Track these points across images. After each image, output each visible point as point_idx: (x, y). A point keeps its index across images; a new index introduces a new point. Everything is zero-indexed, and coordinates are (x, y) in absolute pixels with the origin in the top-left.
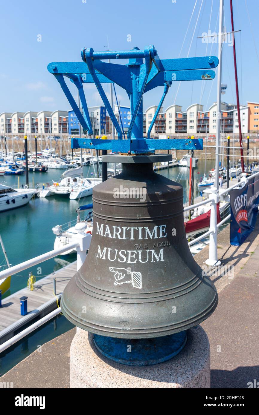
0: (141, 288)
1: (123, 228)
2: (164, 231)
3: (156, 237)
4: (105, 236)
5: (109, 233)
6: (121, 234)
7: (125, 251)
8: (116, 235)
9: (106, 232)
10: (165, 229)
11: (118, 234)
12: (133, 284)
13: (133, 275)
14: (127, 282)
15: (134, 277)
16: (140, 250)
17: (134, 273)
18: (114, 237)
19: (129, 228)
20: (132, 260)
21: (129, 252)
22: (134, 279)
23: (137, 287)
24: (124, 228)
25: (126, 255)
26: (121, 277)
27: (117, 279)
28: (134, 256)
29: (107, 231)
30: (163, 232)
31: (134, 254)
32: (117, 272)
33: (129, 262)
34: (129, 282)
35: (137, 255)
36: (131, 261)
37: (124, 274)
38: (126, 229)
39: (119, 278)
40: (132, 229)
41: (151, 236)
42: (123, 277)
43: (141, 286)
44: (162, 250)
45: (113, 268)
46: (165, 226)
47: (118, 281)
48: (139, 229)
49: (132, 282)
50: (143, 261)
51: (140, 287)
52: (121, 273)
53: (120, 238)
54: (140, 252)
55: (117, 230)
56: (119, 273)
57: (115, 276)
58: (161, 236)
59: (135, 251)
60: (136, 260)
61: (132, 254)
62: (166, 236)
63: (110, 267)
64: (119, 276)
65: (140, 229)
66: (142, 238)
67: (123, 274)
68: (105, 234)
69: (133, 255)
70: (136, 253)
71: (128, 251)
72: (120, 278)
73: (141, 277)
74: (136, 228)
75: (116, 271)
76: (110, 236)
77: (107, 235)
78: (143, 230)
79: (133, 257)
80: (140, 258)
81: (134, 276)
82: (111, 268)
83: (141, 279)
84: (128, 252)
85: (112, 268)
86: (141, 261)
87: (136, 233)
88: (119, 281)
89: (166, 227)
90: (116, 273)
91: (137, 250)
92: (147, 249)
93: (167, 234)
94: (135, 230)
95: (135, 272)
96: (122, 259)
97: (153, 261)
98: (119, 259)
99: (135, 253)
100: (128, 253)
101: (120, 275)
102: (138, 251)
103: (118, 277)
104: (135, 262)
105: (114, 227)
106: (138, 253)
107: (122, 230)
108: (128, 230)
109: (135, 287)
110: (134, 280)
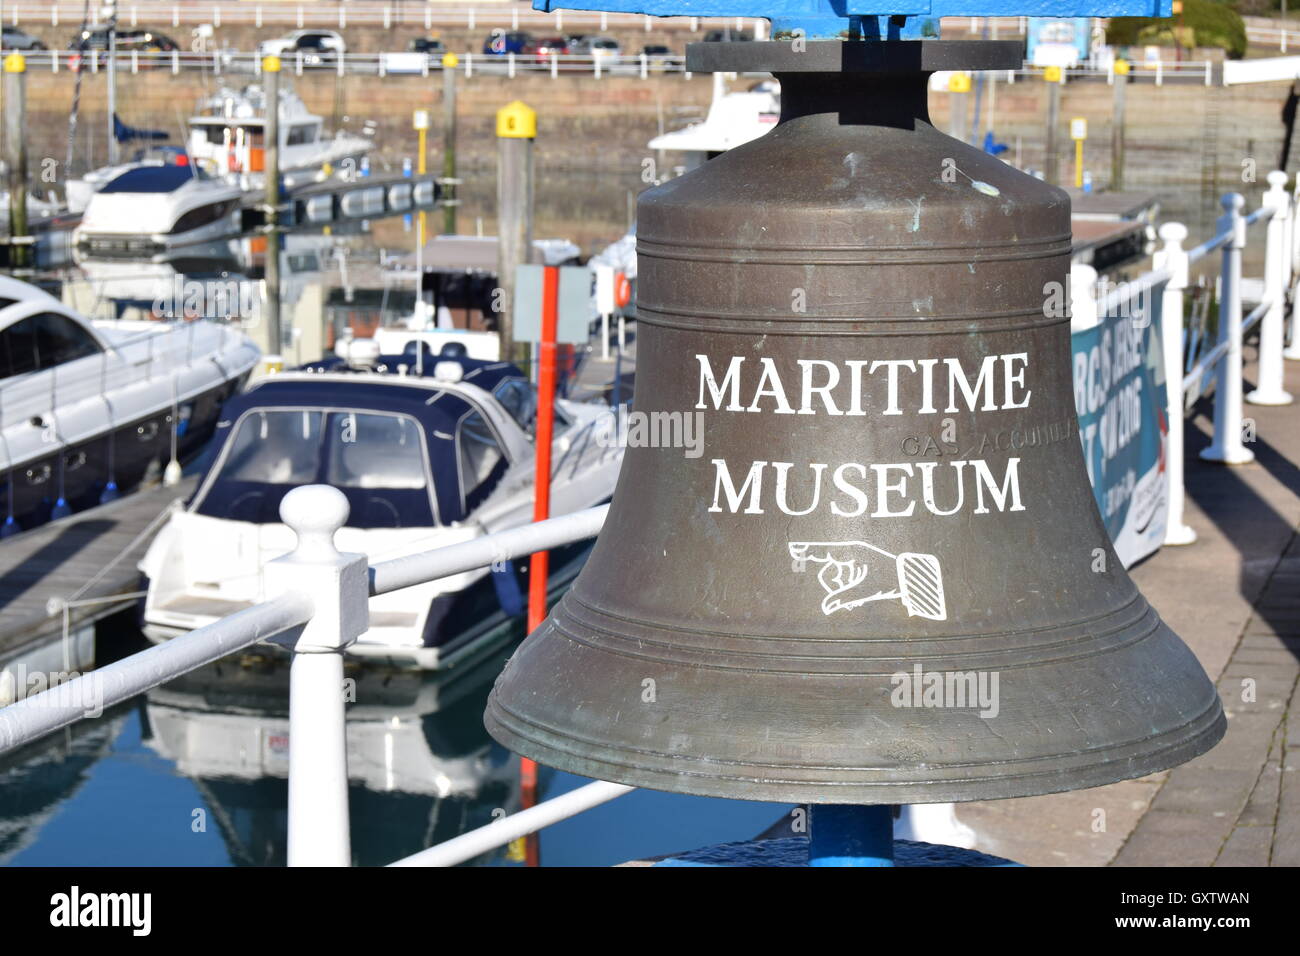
0: (942, 616)
1: (848, 363)
2: (1021, 379)
3: (989, 406)
4: (754, 408)
5: (778, 392)
6: (842, 395)
7: (862, 469)
8: (816, 399)
9: (760, 392)
10: (1022, 370)
11: (825, 393)
12: (907, 602)
13: (906, 569)
14: (879, 596)
15: (910, 575)
16: (926, 458)
17: (906, 560)
18: (806, 409)
19: (876, 364)
20: (895, 502)
21: (882, 470)
22: (911, 585)
23: (927, 615)
24: (856, 366)
25: (870, 486)
26: (850, 580)
27: (835, 586)
28: (902, 487)
29: (768, 386)
30: (1016, 385)
31: (904, 479)
32: (829, 560)
33: (883, 512)
34: (890, 595)
35: (915, 484)
36: (890, 509)
37: (865, 567)
38: (865, 370)
39: (841, 583)
40: (893, 366)
41: (971, 400)
42: (859, 580)
43: (942, 608)
44: (1013, 464)
45: (807, 544)
46: (1024, 356)
47: (840, 594)
48: (920, 369)
49: (904, 594)
50: (939, 506)
51: (939, 612)
52: (850, 564)
53: (832, 410)
54: (928, 469)
55: (821, 377)
56: (839, 565)
57: (820, 576)
58: (1009, 404)
59: (907, 467)
60: (913, 504)
61: (894, 478)
62: (1025, 404)
63: (791, 544)
64: (840, 574)
65: (928, 365)
66: (934, 407)
67: (857, 565)
68: (756, 401)
69: (897, 482)
70: (911, 474)
71: (873, 467)
72: (846, 583)
73: (938, 573)
74: (910, 363)
75: (825, 556)
76: (783, 408)
77: (769, 403)
78: (941, 373)
79: (897, 493)
80: (928, 494)
81: (909, 571)
82: (796, 547)
83: (939, 582)
84: (875, 472)
85: (802, 547)
86: (932, 508)
87: (910, 386)
88: (846, 596)
89: (1026, 364)
90: (828, 565)
91: (913, 458)
92: (957, 458)
93: (1029, 393)
94: (902, 370)
95: (909, 556)
96: (848, 503)
97: (981, 509)
98: (833, 504)
99: (904, 473)
100: (873, 475)
101: (846, 570)
102: (918, 465)
103: (837, 580)
104: (909, 512)
105: (807, 366)
106: (918, 472)
107: (846, 373)
108: (871, 372)
109: (920, 614)
110: (909, 588)
